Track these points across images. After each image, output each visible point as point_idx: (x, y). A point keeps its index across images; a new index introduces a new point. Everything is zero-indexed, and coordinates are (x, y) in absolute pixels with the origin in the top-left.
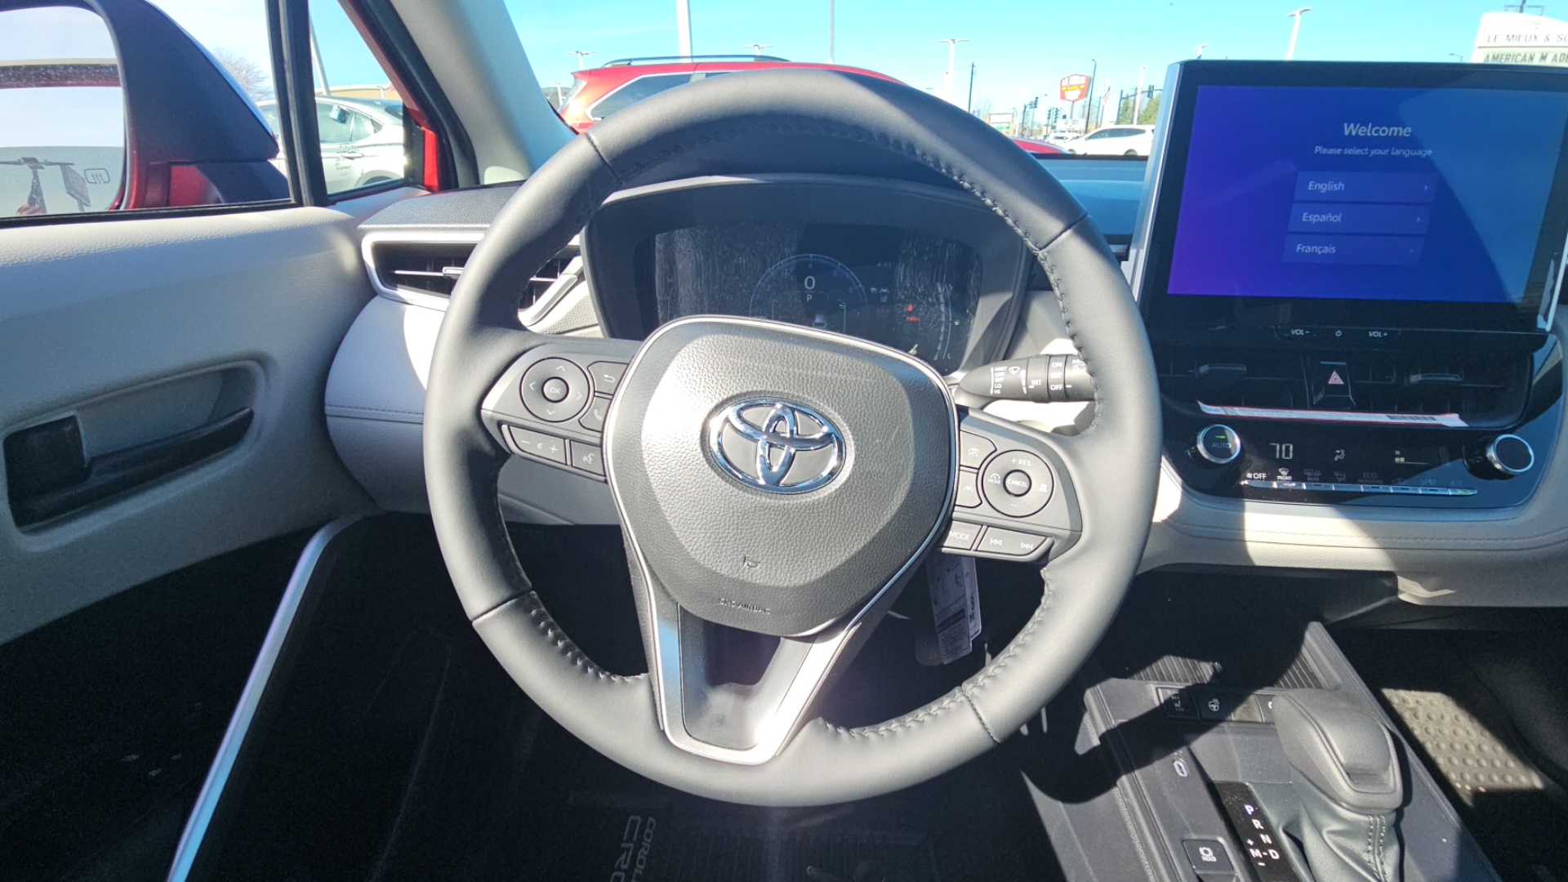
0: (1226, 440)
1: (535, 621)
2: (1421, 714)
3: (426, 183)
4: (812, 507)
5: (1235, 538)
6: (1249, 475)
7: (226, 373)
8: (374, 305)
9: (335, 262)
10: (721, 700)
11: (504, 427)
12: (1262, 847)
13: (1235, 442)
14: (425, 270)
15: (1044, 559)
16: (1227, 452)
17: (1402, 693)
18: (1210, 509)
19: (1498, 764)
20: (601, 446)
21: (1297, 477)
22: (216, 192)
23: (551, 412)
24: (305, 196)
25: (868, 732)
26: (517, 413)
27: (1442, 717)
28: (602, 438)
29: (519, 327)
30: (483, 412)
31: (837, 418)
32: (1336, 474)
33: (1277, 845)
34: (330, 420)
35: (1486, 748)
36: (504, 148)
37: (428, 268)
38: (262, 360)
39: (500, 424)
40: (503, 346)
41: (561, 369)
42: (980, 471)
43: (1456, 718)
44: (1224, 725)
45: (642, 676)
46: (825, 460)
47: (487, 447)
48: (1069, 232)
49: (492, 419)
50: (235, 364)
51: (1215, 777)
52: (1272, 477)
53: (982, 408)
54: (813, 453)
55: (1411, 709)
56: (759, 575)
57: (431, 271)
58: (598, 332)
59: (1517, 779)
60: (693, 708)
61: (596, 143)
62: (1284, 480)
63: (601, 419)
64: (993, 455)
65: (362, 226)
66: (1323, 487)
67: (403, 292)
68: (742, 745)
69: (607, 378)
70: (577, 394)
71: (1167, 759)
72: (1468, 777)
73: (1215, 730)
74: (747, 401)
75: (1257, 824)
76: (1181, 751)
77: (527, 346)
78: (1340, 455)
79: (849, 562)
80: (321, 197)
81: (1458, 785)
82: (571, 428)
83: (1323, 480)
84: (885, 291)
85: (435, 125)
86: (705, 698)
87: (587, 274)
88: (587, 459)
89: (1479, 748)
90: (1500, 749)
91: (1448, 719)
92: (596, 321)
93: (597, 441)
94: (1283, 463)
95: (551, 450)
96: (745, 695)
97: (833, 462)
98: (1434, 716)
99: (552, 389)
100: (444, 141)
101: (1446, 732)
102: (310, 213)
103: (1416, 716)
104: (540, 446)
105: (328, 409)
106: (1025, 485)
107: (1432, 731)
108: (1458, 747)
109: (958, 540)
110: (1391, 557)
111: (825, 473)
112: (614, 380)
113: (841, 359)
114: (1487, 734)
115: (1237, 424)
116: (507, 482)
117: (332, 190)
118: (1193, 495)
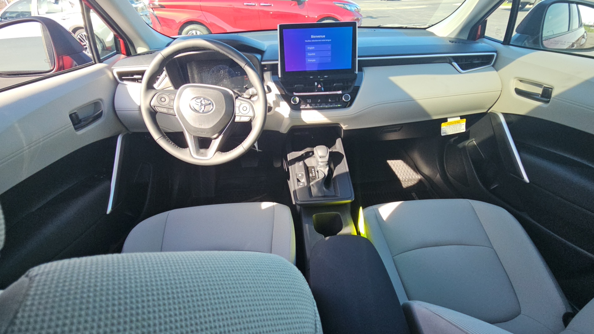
0: (296, 100)
1: (168, 140)
2: (395, 165)
3: (122, 53)
4: (210, 114)
5: (300, 119)
6: (302, 106)
7: (94, 103)
8: (119, 85)
9: (108, 76)
10: (202, 151)
11: (155, 107)
12: (312, 174)
13: (297, 99)
14: (128, 76)
15: (251, 121)
16: (296, 102)
17: (392, 161)
18: (295, 113)
19: (411, 174)
20: (173, 109)
21: (310, 106)
22: (75, 63)
23: (163, 104)
24: (97, 61)
25: (227, 153)
26: (157, 104)
27: (400, 165)
29: (154, 89)
30: (151, 103)
32: (318, 104)
33: (315, 174)
34: (117, 112)
35: (409, 171)
36: (141, 43)
37: (129, 76)
38: (101, 100)
39: (155, 106)
40: (152, 93)
41: (164, 96)
42: (239, 107)
43: (403, 165)
44: (312, 157)
45: (188, 148)
46: (210, 107)
47: (153, 111)
48: (246, 65)
49: (153, 106)
50: (96, 101)
51: (308, 165)
52: (306, 106)
53: (250, 98)
54: (208, 106)
55: (393, 164)
56: (203, 127)
57: (130, 77)
58: (172, 88)
59: (415, 177)
60: (198, 152)
61: (163, 55)
62: (308, 106)
63: (172, 104)
64: (241, 104)
65: (112, 68)
66: (315, 107)
67: (125, 82)
68: (206, 156)
69: (173, 97)
70: (167, 100)
71: (299, 163)
72: (404, 178)
73: (309, 158)
75: (313, 171)
76: (301, 162)
77: (157, 92)
78: (319, 101)
79: (217, 123)
80: (101, 61)
81: (401, 180)
82: (167, 106)
83: (315, 106)
84: (239, 73)
85: (122, 38)
86: (199, 150)
87: (167, 75)
88: (171, 112)
89: (408, 171)
90: (412, 171)
91: (401, 165)
92: (171, 85)
93: (172, 108)
94: (308, 103)
95: (165, 110)
96: (207, 150)
97: (212, 107)
98: (398, 165)
99: (163, 100)
100: (125, 42)
101: (400, 168)
102: (99, 66)
103: (394, 166)
104: (162, 110)
105: (116, 109)
106: (246, 109)
107: (397, 169)
108: (403, 171)
109: (237, 119)
110: (329, 119)
111: (210, 109)
112: (174, 97)
114: (410, 168)
115: (298, 96)
116: (157, 116)
117: (101, 58)
118: (292, 111)
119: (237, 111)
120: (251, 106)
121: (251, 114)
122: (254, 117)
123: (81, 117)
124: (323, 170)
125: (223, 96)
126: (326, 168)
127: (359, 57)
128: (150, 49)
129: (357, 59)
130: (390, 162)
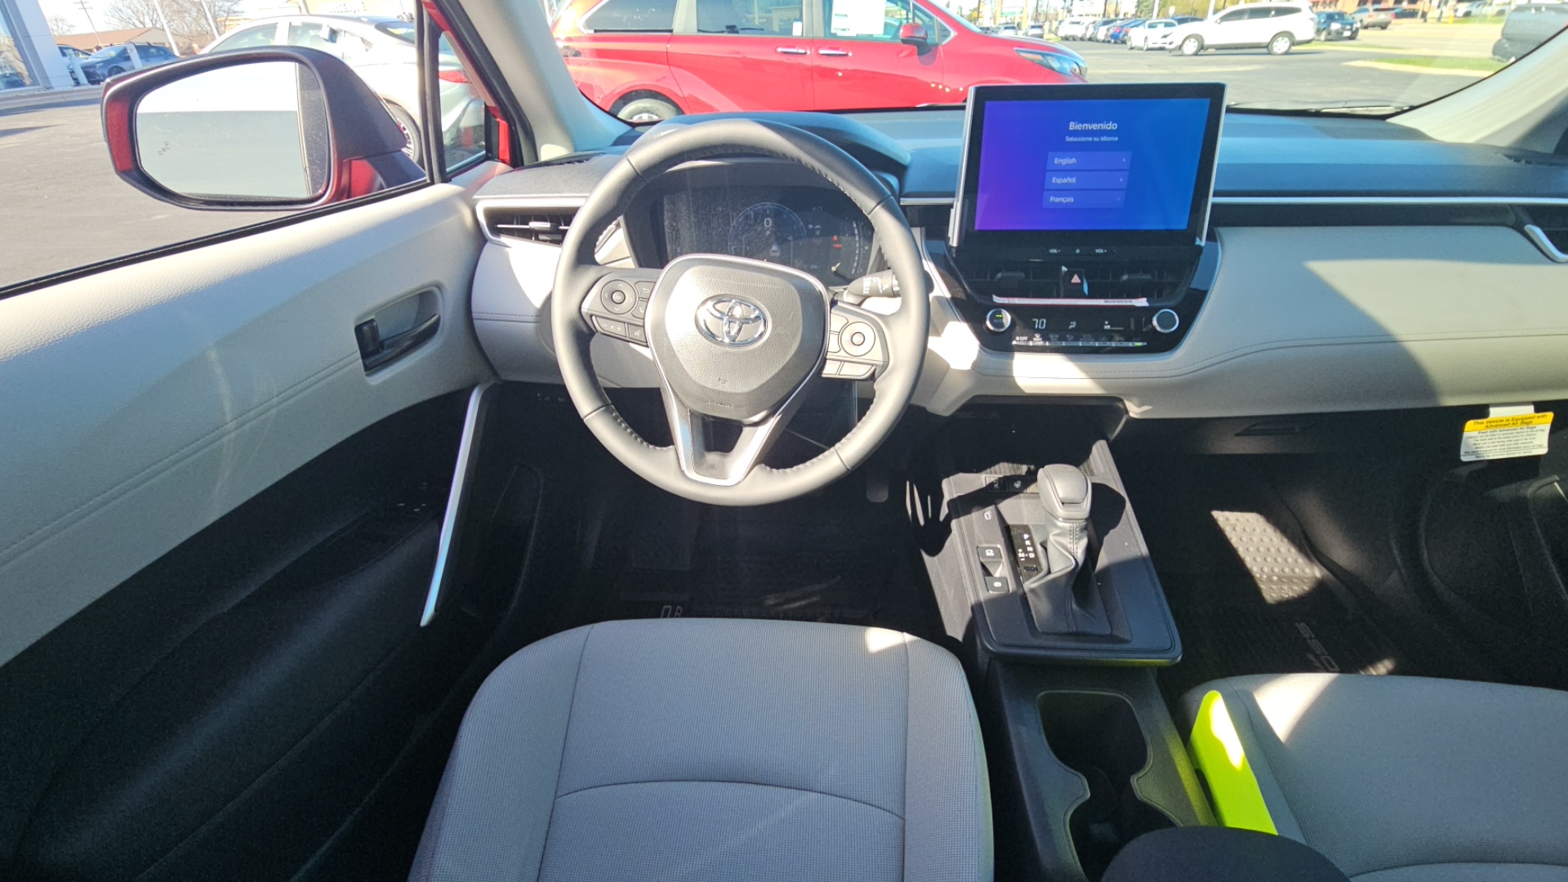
0: (1002, 318)
1: (616, 418)
2: (1238, 529)
3: (501, 157)
4: (753, 351)
5: (1008, 378)
6: (1018, 338)
7: (421, 295)
8: (488, 246)
9: (461, 220)
10: (713, 457)
11: (594, 318)
12: (1026, 551)
13: (1007, 318)
14: (513, 224)
15: (872, 378)
16: (1002, 325)
17: (1227, 514)
18: (994, 360)
19: (1290, 560)
20: (644, 326)
21: (1045, 338)
22: (380, 180)
23: (617, 309)
24: (436, 176)
25: (788, 470)
26: (599, 309)
27: (1254, 530)
28: (644, 323)
29: (596, 263)
30: (582, 310)
31: (762, 307)
32: (1068, 336)
33: (1035, 551)
34: (475, 321)
35: (1282, 550)
36: (554, 130)
37: (515, 222)
38: (439, 286)
39: (591, 316)
40: (590, 274)
41: (621, 286)
42: (840, 333)
43: (1264, 530)
44: (1021, 495)
45: (671, 447)
46: (757, 328)
47: (585, 329)
48: (879, 207)
49: (587, 314)
50: (425, 290)
51: (1010, 521)
52: (1030, 339)
53: (859, 305)
54: (752, 325)
55: (1232, 525)
56: (727, 387)
57: (517, 224)
58: (630, 263)
59: (1303, 571)
60: (698, 462)
61: (634, 164)
62: (1038, 341)
63: (643, 312)
64: (846, 324)
65: (475, 197)
66: (1058, 344)
67: (504, 239)
68: (723, 476)
69: (646, 290)
70: (629, 299)
71: (981, 512)
72: (1266, 570)
73: (1015, 497)
74: (719, 299)
75: (1028, 543)
76: (990, 508)
77: (602, 274)
78: (1073, 325)
79: (771, 379)
80: (446, 178)
81: (1258, 575)
82: (628, 317)
83: (1060, 339)
84: (818, 227)
85: (507, 117)
86: (704, 456)
88: (637, 334)
89: (1278, 550)
90: (1293, 550)
91: (1258, 530)
92: (628, 255)
93: (641, 324)
94: (1038, 331)
95: (617, 329)
96: (725, 456)
97: (761, 329)
98: (1248, 529)
99: (617, 297)
100: (513, 128)
101: (1255, 539)
102: (440, 190)
103: (1234, 529)
104: (612, 327)
105: (474, 315)
106: (862, 340)
107: (1244, 539)
108: (1262, 549)
109: (830, 370)
110: (1099, 384)
111: (756, 336)
112: (649, 291)
113: (764, 277)
114: (1285, 540)
115: (1009, 308)
116: (595, 345)
117: (448, 170)
118: (984, 351)
119: (832, 344)
120: (878, 332)
121: (877, 356)
122: (885, 366)
123: (383, 332)
124: (1069, 546)
125: (798, 298)
126: (1080, 539)
127: (1216, 194)
128: (576, 151)
129: (1212, 200)
130: (1223, 518)
